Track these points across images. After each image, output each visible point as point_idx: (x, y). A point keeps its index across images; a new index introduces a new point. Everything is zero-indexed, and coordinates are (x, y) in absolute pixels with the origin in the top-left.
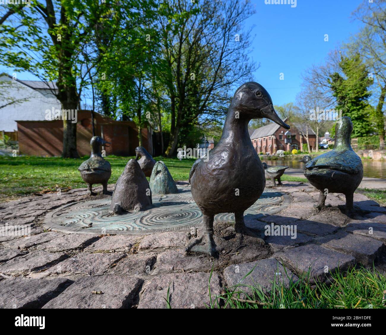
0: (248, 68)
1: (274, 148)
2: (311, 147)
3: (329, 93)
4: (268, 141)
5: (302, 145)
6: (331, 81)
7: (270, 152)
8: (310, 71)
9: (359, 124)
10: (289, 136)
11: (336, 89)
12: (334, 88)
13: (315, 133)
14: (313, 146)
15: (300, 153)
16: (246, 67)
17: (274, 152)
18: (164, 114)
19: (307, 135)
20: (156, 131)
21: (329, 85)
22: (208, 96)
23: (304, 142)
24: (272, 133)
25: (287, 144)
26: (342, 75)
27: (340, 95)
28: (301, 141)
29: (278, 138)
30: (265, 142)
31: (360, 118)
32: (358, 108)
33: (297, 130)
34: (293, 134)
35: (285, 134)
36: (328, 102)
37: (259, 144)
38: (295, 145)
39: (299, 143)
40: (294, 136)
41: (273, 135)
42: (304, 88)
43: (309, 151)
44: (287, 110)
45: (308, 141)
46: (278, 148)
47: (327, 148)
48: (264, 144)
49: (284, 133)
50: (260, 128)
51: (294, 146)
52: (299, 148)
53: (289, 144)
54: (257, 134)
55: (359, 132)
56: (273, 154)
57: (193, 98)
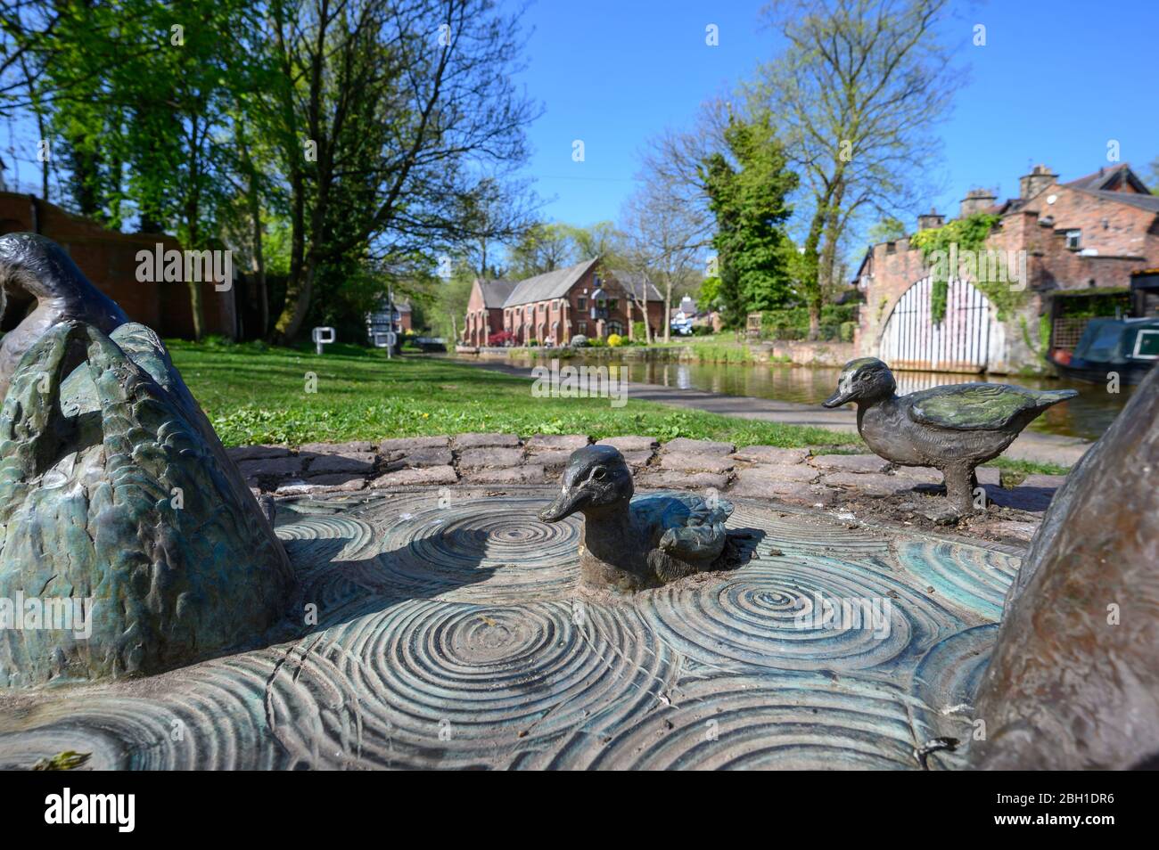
0: (510, 114)
1: (566, 331)
2: (652, 330)
3: (700, 203)
4: (551, 312)
5: (631, 323)
6: (706, 172)
7: (555, 340)
8: (659, 144)
9: (764, 280)
10: (601, 302)
11: (717, 192)
12: (712, 190)
13: (662, 298)
14: (657, 327)
15: (628, 343)
16: (507, 109)
17: (566, 340)
18: (272, 226)
19: (644, 302)
20: (246, 273)
21: (701, 182)
22: (399, 184)
23: (637, 316)
24: (562, 294)
25: (596, 320)
26: (731, 160)
27: (725, 208)
28: (629, 314)
29: (576, 306)
30: (544, 313)
31: (770, 266)
32: (765, 240)
33: (622, 289)
34: (611, 298)
35: (593, 297)
36: (697, 223)
37: (529, 319)
38: (616, 324)
39: (627, 320)
40: (613, 303)
41: (565, 297)
42: (642, 184)
43: (648, 340)
44: (597, 238)
45: (645, 316)
46: (573, 331)
47: (688, 335)
48: (541, 320)
49: (589, 294)
50: (530, 280)
51: (613, 327)
52: (626, 333)
53: (601, 322)
54: (523, 293)
55: (764, 299)
56: (563, 344)
57: (356, 187)
